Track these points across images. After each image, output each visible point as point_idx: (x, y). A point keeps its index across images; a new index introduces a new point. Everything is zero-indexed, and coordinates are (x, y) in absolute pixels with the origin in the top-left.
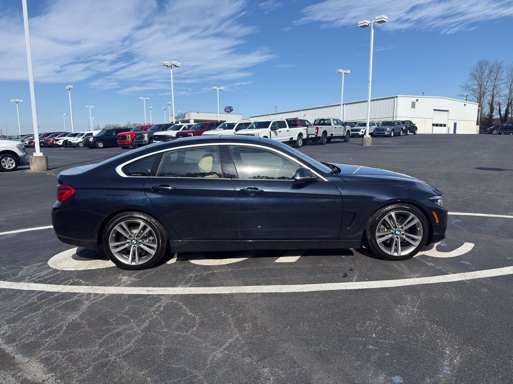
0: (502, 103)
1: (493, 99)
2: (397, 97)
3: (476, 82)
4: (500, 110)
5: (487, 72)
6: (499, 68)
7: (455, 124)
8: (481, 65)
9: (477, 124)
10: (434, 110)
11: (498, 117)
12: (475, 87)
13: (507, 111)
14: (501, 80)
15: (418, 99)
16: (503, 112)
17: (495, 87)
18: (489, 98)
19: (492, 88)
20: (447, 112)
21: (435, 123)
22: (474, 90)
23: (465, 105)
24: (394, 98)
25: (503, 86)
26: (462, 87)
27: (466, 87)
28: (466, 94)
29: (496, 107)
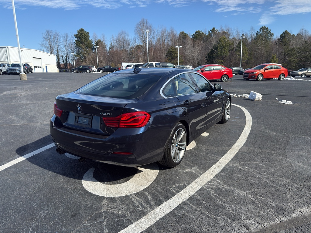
0: (63, 55)
1: (58, 53)
2: (8, 47)
3: (47, 43)
4: (63, 59)
5: (52, 37)
6: (58, 36)
7: (46, 67)
8: (48, 33)
9: (57, 67)
10: (33, 58)
11: (63, 63)
12: (47, 45)
13: (66, 60)
14: (60, 43)
15: (22, 49)
16: (65, 61)
17: (58, 46)
18: (56, 52)
19: (56, 47)
20: (40, 59)
21: (35, 66)
22: (47, 47)
23: (49, 56)
24: (5, 48)
25: (62, 46)
26: (40, 44)
27: (43, 45)
28: (43, 49)
29: (61, 58)
